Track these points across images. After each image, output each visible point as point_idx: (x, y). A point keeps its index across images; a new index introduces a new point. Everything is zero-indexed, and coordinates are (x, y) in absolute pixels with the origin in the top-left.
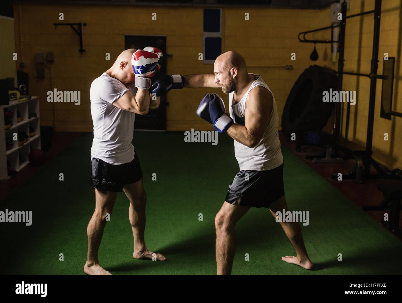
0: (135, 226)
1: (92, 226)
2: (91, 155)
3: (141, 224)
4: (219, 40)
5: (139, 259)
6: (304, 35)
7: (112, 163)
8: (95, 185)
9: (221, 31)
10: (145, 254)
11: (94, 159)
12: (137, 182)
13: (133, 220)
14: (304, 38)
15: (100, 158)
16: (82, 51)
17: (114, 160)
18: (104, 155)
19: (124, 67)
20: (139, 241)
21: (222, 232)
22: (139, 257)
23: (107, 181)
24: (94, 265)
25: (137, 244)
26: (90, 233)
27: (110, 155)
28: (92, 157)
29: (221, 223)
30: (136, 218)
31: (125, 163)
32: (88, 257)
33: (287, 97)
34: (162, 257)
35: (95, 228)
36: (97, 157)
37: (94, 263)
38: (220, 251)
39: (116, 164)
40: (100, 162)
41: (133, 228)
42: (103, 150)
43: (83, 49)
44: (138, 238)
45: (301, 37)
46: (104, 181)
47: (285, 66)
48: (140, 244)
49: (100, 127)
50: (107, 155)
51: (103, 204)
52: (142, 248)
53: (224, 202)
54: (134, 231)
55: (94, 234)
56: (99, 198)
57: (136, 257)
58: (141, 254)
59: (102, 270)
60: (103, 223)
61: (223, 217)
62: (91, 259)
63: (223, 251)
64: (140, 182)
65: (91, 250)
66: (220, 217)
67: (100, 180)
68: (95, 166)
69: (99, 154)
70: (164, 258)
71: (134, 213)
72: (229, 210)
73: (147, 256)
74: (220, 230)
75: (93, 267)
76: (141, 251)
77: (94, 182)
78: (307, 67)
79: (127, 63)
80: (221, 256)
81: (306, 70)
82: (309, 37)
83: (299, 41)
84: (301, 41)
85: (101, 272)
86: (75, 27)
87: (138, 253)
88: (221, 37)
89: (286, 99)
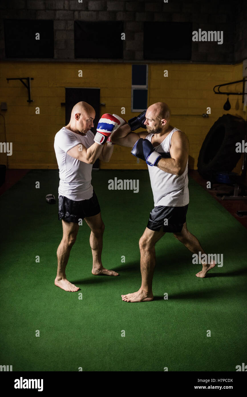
0: (95, 249)
1: (61, 250)
2: (58, 193)
3: (99, 248)
4: (145, 92)
5: (98, 275)
6: (219, 88)
7: (74, 199)
8: (61, 217)
9: (147, 83)
10: (102, 272)
11: (61, 196)
12: (97, 215)
13: (94, 245)
14: (218, 90)
15: (64, 196)
16: (30, 101)
17: (76, 197)
18: (68, 193)
19: (78, 118)
20: (98, 261)
21: (145, 252)
22: (97, 273)
23: (70, 214)
24: (63, 279)
25: (96, 263)
26: (60, 255)
27: (72, 193)
28: (60, 195)
29: (144, 246)
30: (96, 243)
31: (84, 199)
32: (58, 273)
33: (203, 141)
34: (115, 274)
35: (64, 252)
36: (62, 195)
37: (63, 278)
38: (145, 266)
39: (77, 200)
40: (65, 199)
41: (93, 251)
42: (66, 189)
43: (31, 99)
44: (97, 259)
45: (216, 89)
46: (67, 215)
47: (202, 114)
48: (98, 263)
49: (64, 171)
50: (69, 193)
51: (69, 232)
52: (100, 266)
53: (146, 228)
54: (94, 253)
55: (62, 256)
56: (66, 228)
57: (95, 273)
58: (99, 271)
59: (69, 283)
60: (69, 248)
61: (146, 240)
62: (60, 275)
63: (147, 266)
64: (98, 216)
65: (60, 268)
66: (143, 240)
67: (65, 213)
68: (61, 202)
69: (64, 192)
70: (118, 274)
71: (94, 239)
72: (150, 235)
73: (104, 273)
74: (144, 251)
75: (62, 281)
76: (99, 269)
77: (60, 215)
78: (221, 116)
79: (80, 114)
80: (145, 269)
81: (220, 118)
82: (223, 89)
83: (214, 93)
84: (216, 93)
85: (68, 285)
86: (24, 81)
87: (97, 271)
88: (147, 89)
89: (202, 143)
